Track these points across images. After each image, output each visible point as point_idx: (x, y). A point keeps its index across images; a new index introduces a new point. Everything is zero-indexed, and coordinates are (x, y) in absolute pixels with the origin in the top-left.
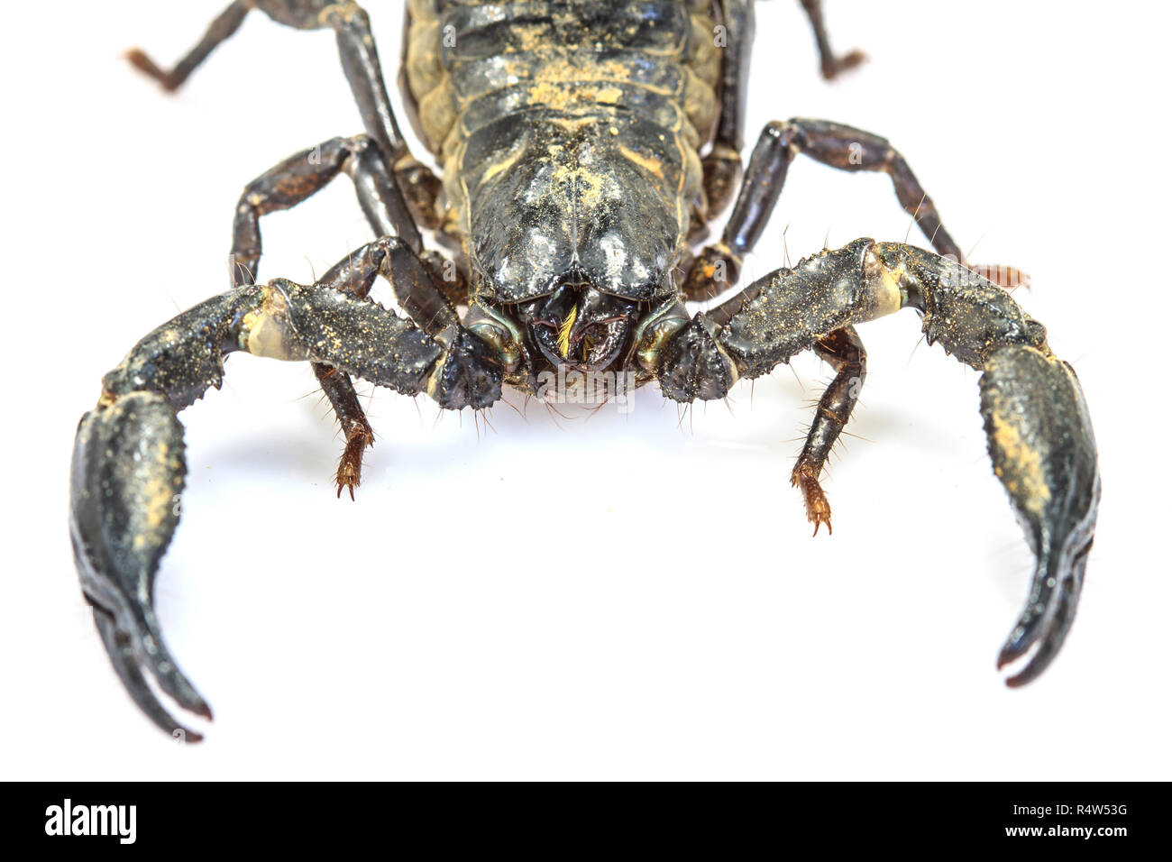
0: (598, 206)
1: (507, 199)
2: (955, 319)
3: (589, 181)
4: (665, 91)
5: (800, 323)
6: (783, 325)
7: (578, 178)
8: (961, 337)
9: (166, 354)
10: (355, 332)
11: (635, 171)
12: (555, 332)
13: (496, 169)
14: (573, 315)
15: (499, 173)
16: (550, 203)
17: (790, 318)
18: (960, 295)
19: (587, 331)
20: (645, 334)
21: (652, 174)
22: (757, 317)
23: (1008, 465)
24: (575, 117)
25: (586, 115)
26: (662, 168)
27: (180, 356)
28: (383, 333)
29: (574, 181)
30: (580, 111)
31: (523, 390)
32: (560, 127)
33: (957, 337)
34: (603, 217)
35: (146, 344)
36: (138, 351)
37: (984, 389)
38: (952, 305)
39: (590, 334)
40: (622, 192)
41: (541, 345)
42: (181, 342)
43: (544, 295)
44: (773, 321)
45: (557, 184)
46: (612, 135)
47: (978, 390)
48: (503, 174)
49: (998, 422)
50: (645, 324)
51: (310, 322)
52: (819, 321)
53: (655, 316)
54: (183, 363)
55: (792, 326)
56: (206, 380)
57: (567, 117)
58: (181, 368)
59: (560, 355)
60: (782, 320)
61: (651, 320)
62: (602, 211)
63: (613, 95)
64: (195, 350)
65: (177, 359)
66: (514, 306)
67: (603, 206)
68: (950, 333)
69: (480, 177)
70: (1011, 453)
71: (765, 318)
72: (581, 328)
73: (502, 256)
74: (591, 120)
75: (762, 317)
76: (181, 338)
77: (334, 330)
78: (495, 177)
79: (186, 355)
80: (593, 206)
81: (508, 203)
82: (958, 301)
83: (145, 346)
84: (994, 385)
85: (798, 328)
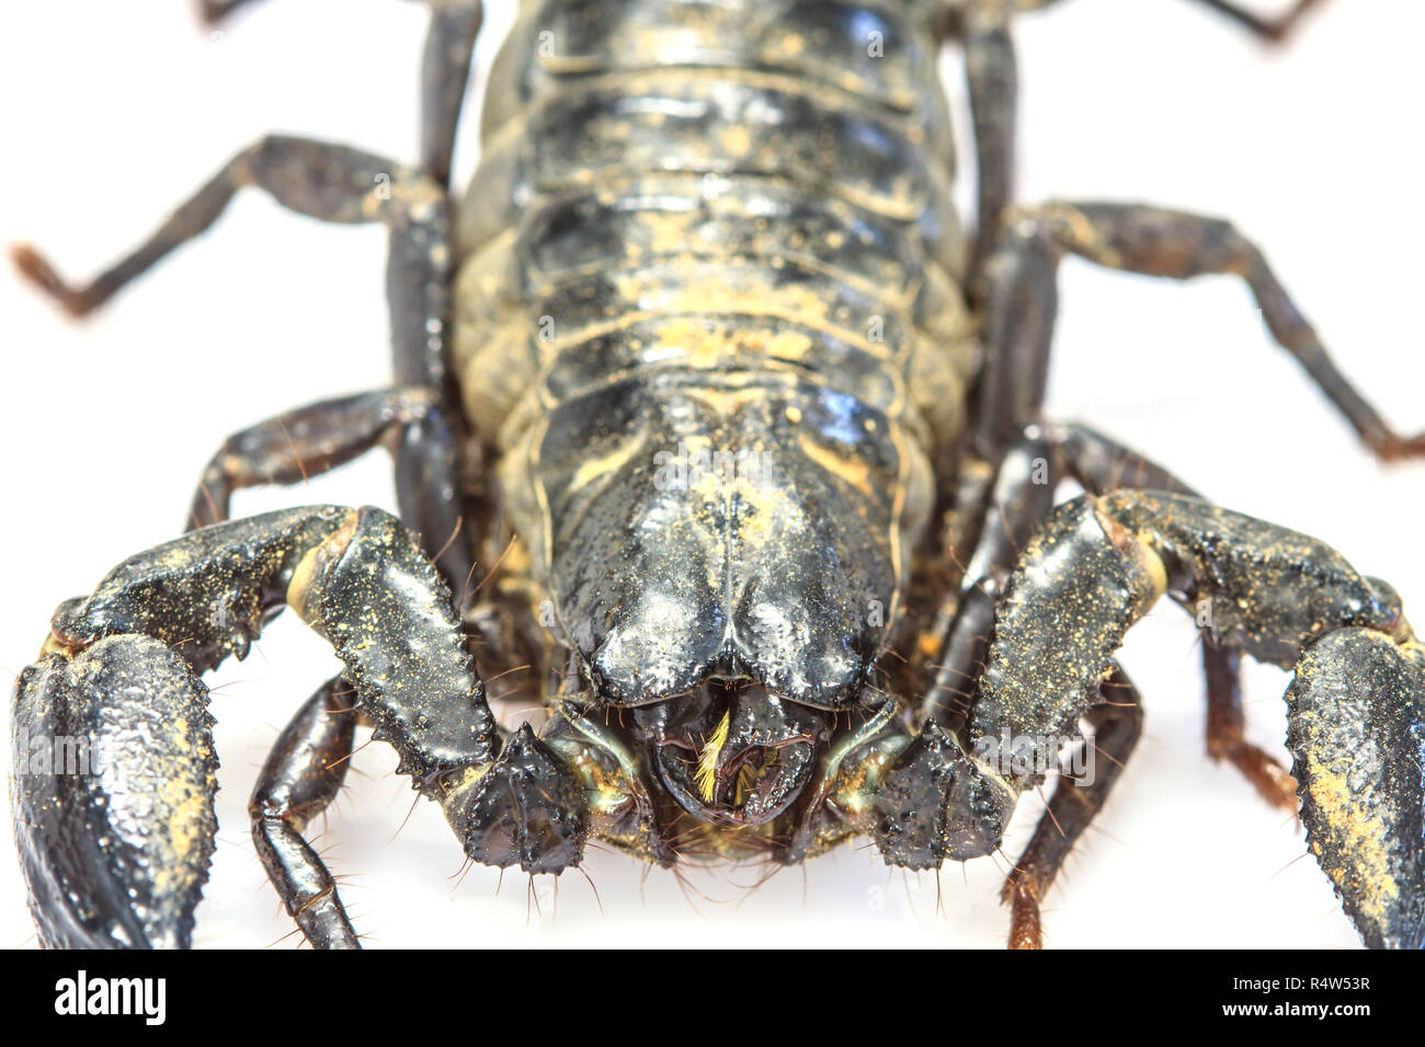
0: (767, 545)
1: (616, 524)
2: (1254, 598)
3: (753, 503)
4: (880, 350)
5: (1073, 670)
6: (1050, 686)
7: (737, 497)
8: (1267, 624)
9: (158, 584)
10: (402, 648)
11: (828, 485)
12: (693, 757)
13: (595, 470)
14: (723, 730)
15: (600, 477)
16: (688, 537)
17: (1054, 670)
18: (1256, 559)
19: (745, 758)
20: (842, 767)
21: (852, 488)
22: (1010, 694)
23: (1332, 839)
24: (730, 389)
25: (749, 386)
26: (869, 477)
27: (182, 594)
28: (433, 678)
29: (728, 501)
30: (738, 379)
31: (639, 855)
32: (705, 405)
33: (1259, 626)
34: (776, 567)
35: (132, 564)
36: (119, 573)
37: (1294, 708)
38: (1245, 576)
39: (748, 762)
40: (807, 522)
41: (667, 779)
42: (187, 572)
43: (676, 695)
44: (1034, 687)
45: (700, 505)
46: (790, 423)
47: (1285, 708)
48: (607, 479)
49: (1315, 768)
50: (844, 750)
51: (357, 589)
52: (1095, 652)
53: (861, 738)
54: (188, 606)
55: (1064, 680)
56: (223, 641)
57: (716, 388)
58: (181, 612)
59: (699, 796)
60: (1044, 679)
61: (854, 744)
62: (773, 555)
63: (795, 346)
64: (211, 588)
65: (177, 597)
66: (629, 713)
67: (776, 546)
68: (1247, 621)
69: (570, 479)
70: (1336, 820)
71: (1022, 689)
72: (737, 755)
73: (608, 624)
74: (757, 396)
75: (1017, 690)
76: (189, 565)
77: (379, 625)
78: (591, 483)
79: (193, 594)
80: (759, 544)
81: (618, 533)
82: (1255, 569)
83: (129, 567)
84: (1308, 705)
85: (1074, 678)
